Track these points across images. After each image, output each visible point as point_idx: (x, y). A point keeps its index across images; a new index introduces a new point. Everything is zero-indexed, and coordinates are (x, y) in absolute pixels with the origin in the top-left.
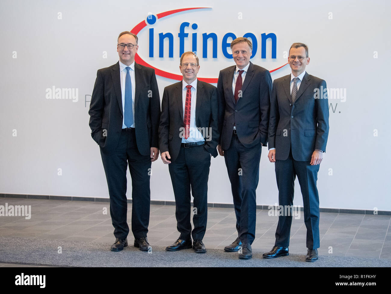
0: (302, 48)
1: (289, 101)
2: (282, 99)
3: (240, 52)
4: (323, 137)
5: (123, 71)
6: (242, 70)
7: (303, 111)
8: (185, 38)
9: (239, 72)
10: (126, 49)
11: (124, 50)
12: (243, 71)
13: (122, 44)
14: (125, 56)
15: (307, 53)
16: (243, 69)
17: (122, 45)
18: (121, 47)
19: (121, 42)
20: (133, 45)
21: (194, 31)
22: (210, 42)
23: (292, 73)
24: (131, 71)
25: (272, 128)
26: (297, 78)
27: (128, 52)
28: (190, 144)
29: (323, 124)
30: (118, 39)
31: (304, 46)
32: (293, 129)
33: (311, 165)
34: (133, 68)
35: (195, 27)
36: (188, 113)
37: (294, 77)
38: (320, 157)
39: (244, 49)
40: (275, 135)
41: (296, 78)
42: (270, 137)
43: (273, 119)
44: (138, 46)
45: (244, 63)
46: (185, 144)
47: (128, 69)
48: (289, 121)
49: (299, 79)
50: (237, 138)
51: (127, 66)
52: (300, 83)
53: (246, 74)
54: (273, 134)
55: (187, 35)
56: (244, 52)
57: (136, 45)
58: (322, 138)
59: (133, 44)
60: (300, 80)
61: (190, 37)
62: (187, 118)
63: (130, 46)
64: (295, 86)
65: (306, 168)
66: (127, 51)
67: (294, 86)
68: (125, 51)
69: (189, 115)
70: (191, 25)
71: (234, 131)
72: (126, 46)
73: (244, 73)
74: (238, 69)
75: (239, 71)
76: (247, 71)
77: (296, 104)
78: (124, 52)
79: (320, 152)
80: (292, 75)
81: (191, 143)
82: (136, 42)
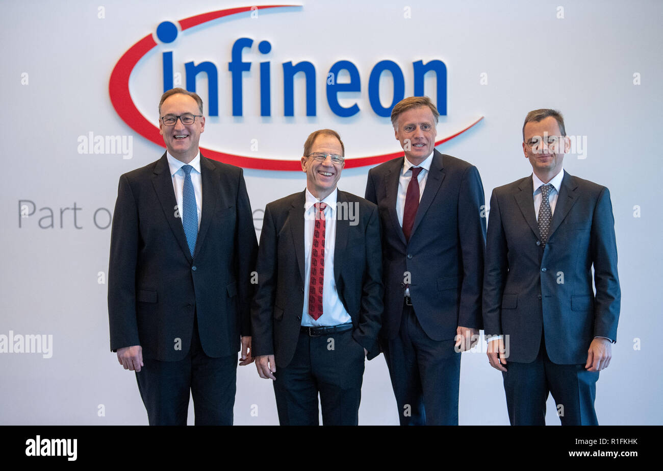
0: (550, 119)
1: (535, 236)
2: (517, 231)
3: (419, 127)
4: (611, 309)
5: (176, 175)
6: (418, 167)
7: (567, 258)
8: (244, 74)
9: (411, 172)
10: (180, 125)
11: (175, 128)
12: (421, 169)
13: (169, 117)
14: (180, 143)
15: (562, 128)
16: (421, 165)
17: (170, 119)
18: (167, 122)
19: (167, 113)
20: (195, 116)
21: (264, 58)
22: (300, 83)
23: (534, 174)
24: (193, 174)
25: (494, 293)
26: (548, 184)
27: (186, 132)
28: (322, 328)
29: (610, 282)
30: (160, 107)
31: (554, 114)
32: (546, 297)
33: (586, 369)
34: (198, 168)
35: (265, 47)
36: (319, 264)
37: (541, 184)
38: (608, 353)
39: (425, 120)
40: (500, 308)
41: (545, 185)
42: (490, 312)
43: (493, 273)
44: (204, 119)
45: (425, 151)
46: (312, 328)
47: (186, 170)
48: (536, 279)
49: (553, 187)
50: (413, 314)
51: (184, 164)
52: (556, 196)
53: (427, 174)
54: (497, 306)
55: (247, 66)
56: (426, 127)
57: (201, 117)
58: (609, 311)
59: (193, 114)
60: (556, 190)
61: (255, 71)
62: (316, 275)
63: (187, 119)
64: (546, 202)
65: (576, 379)
66: (183, 130)
67: (544, 203)
68: (178, 131)
69: (321, 267)
70: (256, 45)
71: (405, 298)
72: (179, 120)
73: (423, 172)
74: (408, 165)
75: (411, 169)
76: (428, 169)
77: (551, 242)
78: (175, 133)
79: (607, 342)
80: (535, 178)
81: (325, 327)
82: (198, 109)
